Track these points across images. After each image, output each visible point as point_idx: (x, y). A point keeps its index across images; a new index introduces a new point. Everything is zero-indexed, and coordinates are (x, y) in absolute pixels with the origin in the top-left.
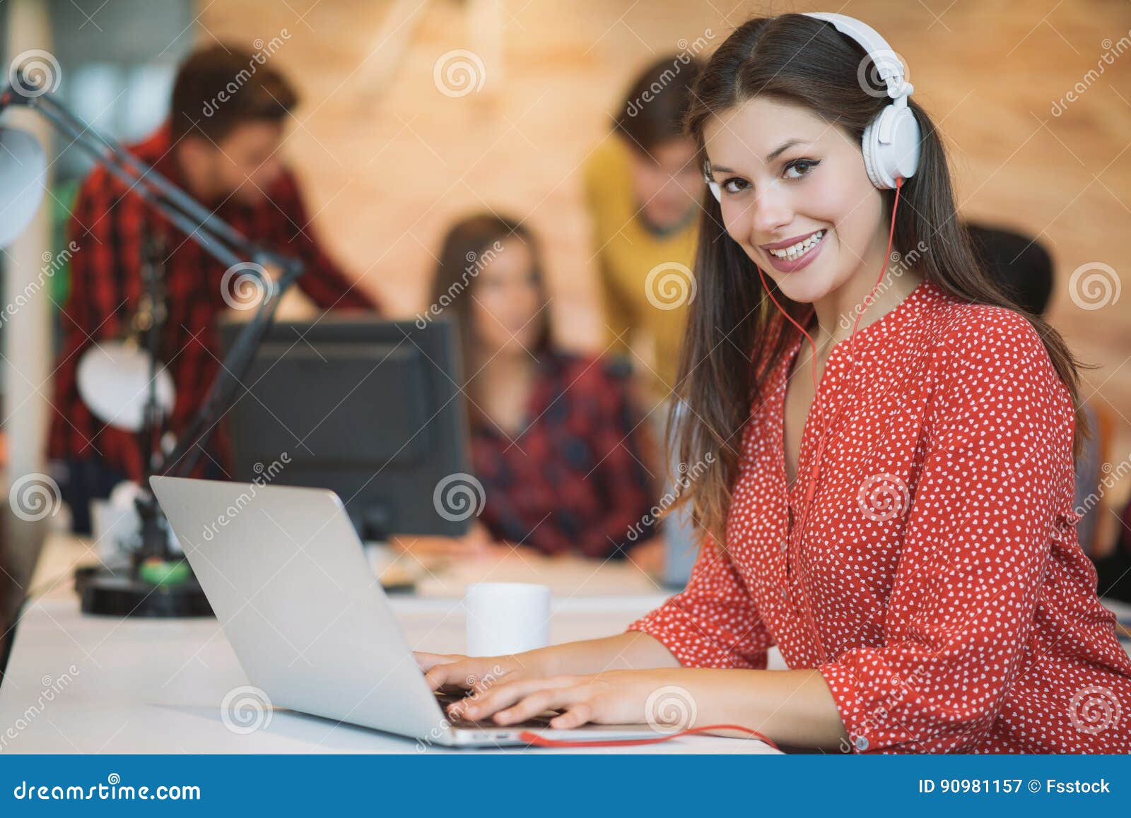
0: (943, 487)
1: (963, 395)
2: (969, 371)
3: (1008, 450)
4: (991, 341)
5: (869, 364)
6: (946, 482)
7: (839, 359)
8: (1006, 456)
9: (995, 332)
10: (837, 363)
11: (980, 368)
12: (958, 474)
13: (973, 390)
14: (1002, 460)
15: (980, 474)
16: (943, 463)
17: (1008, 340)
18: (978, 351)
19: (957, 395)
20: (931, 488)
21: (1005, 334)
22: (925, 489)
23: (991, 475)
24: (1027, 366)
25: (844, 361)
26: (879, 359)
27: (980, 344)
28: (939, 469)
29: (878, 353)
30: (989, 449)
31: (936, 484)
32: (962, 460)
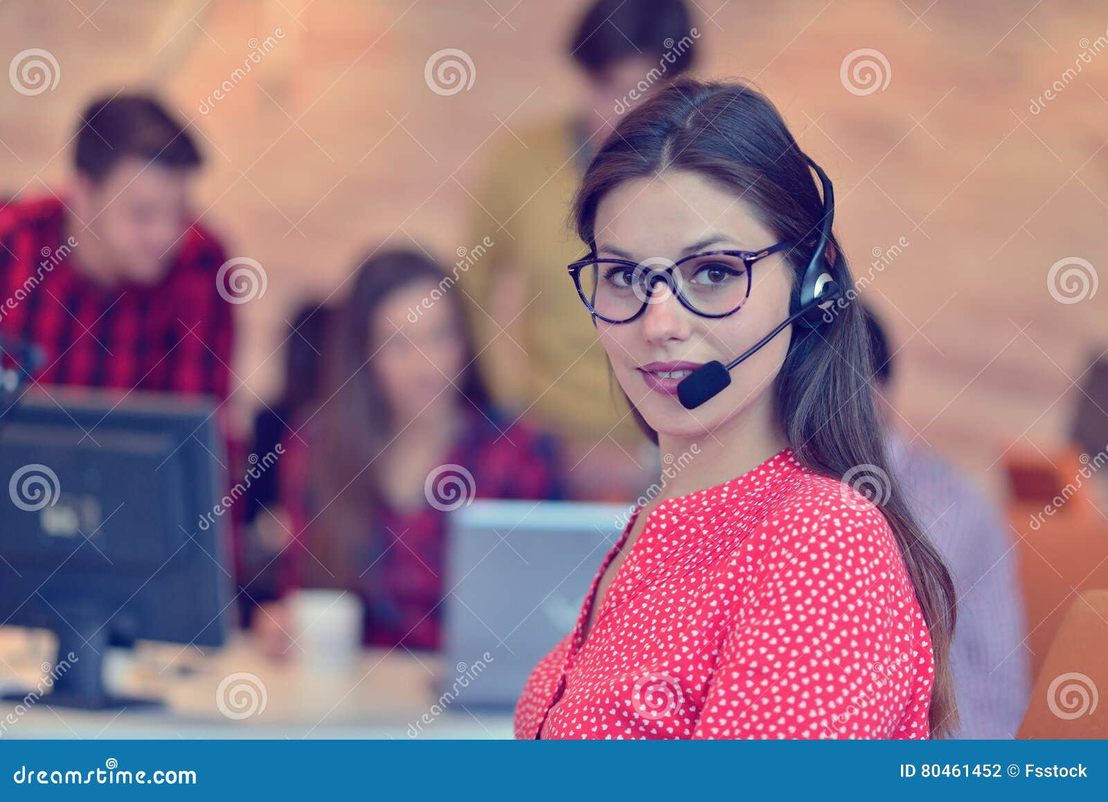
0: (737, 711)
1: (777, 595)
2: (789, 566)
3: (823, 683)
4: (823, 533)
5: (693, 530)
6: (742, 706)
7: (663, 517)
8: (818, 690)
9: (830, 522)
10: (659, 522)
11: (803, 564)
12: (756, 699)
13: (791, 591)
14: (813, 696)
15: (785, 706)
16: (741, 682)
17: (844, 538)
18: (805, 542)
19: (770, 594)
20: (723, 711)
21: (842, 528)
22: (714, 710)
23: (798, 711)
24: (863, 577)
25: (668, 521)
26: (705, 528)
27: (808, 536)
28: (735, 688)
29: (707, 521)
30: (800, 677)
31: (729, 707)
32: (765, 683)
